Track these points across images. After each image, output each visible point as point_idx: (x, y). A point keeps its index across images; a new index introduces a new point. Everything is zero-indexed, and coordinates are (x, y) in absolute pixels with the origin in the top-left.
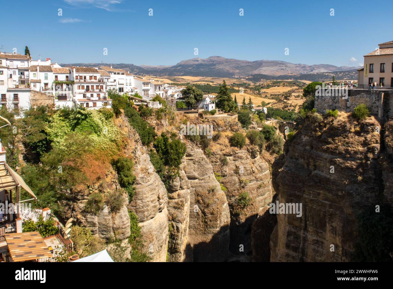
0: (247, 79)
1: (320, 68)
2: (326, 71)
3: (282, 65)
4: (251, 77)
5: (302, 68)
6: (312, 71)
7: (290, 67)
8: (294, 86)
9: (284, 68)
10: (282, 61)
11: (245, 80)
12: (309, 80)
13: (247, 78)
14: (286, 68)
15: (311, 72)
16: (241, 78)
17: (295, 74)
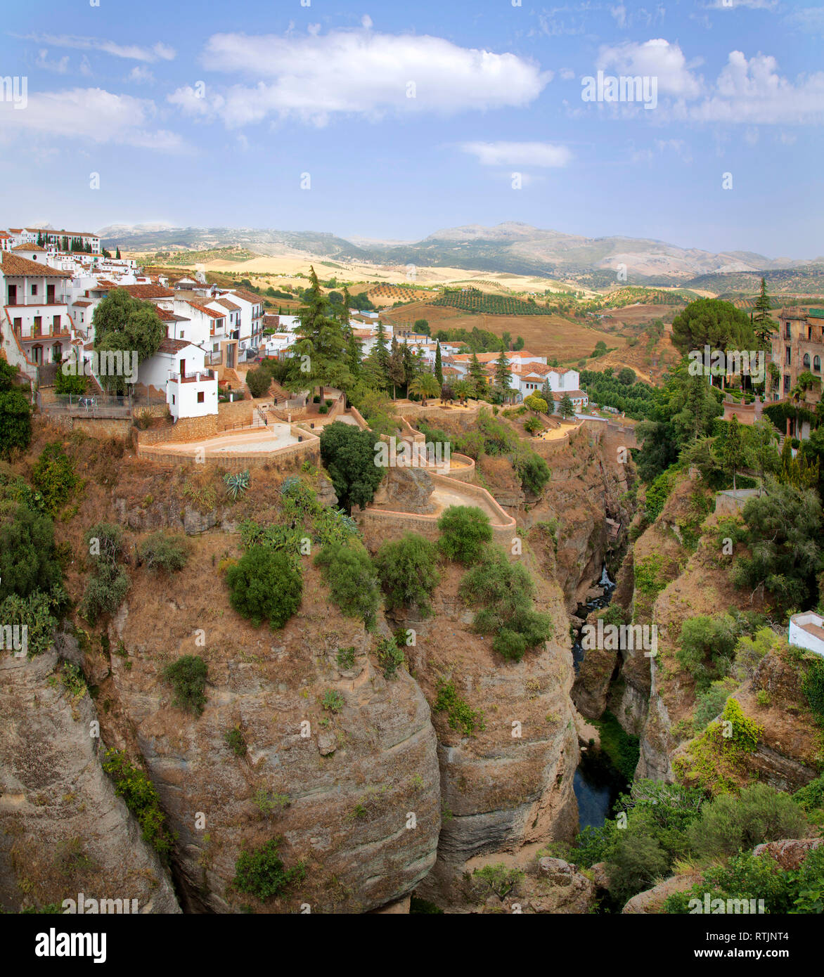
0: (579, 282)
1: (733, 261)
2: (746, 268)
3: (658, 249)
4: (588, 277)
5: (698, 260)
6: (719, 267)
7: (672, 256)
8: (677, 304)
9: (661, 257)
10: (657, 241)
11: (575, 282)
12: (712, 290)
13: (579, 278)
14: (665, 257)
15: (717, 271)
16: (567, 279)
17: (685, 274)
